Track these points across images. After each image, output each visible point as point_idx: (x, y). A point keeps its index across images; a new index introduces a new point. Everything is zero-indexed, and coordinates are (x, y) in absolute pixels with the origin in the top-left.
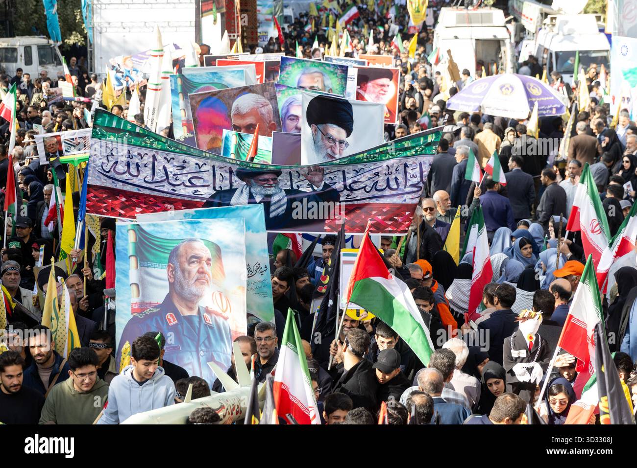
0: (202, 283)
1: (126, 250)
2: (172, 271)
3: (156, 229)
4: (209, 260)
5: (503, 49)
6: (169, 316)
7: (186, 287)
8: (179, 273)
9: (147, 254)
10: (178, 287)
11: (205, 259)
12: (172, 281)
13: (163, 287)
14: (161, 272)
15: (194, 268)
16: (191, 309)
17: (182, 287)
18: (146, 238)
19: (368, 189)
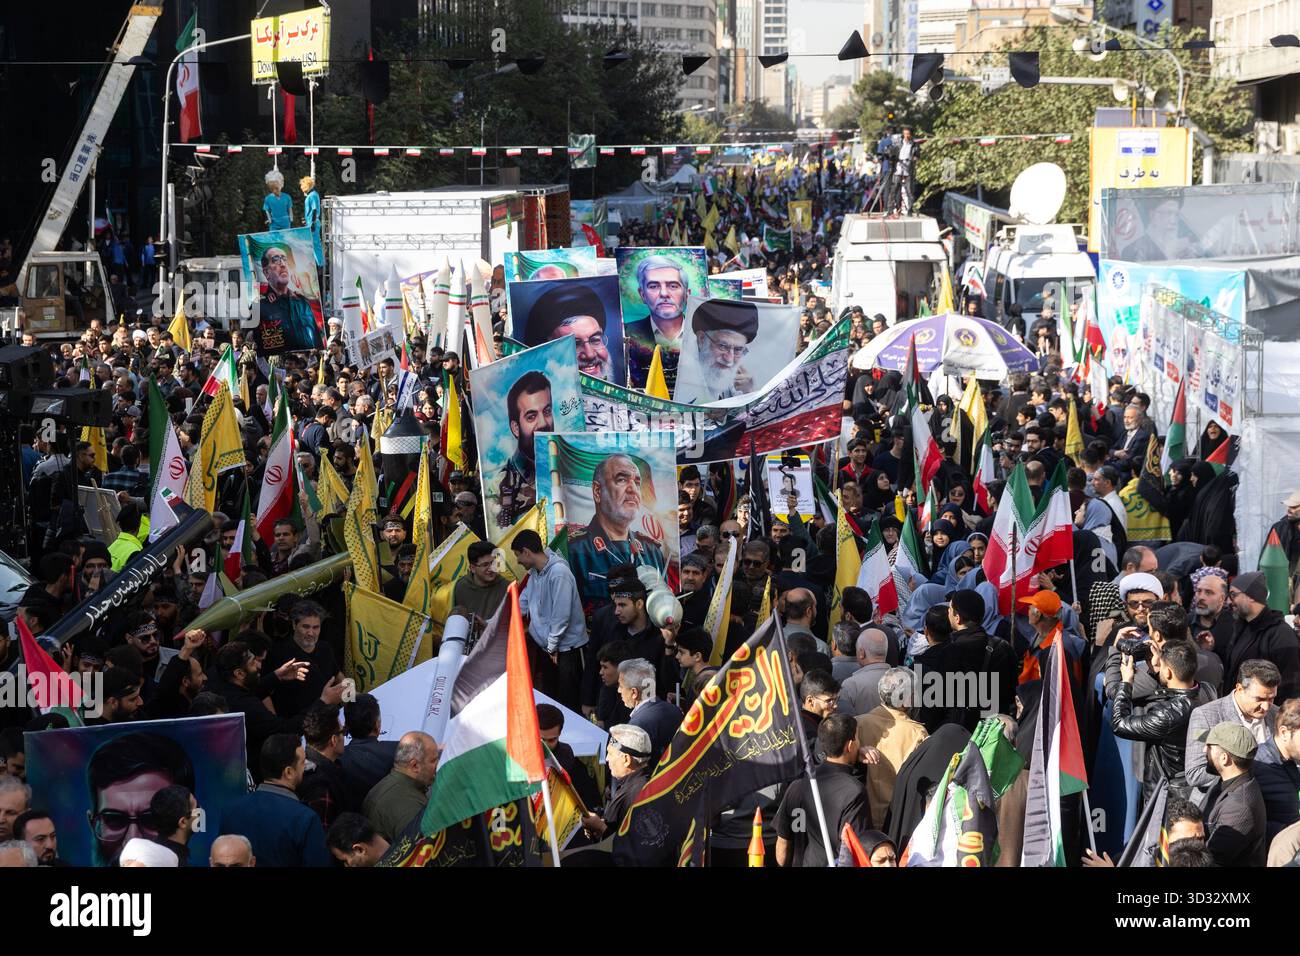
0: (632, 505)
1: (547, 464)
2: (598, 489)
3: (580, 441)
4: (638, 478)
5: (937, 275)
6: (597, 540)
7: (614, 508)
8: (606, 492)
9: (569, 469)
10: (605, 509)
11: (633, 477)
12: (598, 500)
13: (589, 507)
14: (586, 490)
15: (622, 487)
16: (620, 533)
17: (610, 509)
18: (568, 451)
19: (773, 409)
